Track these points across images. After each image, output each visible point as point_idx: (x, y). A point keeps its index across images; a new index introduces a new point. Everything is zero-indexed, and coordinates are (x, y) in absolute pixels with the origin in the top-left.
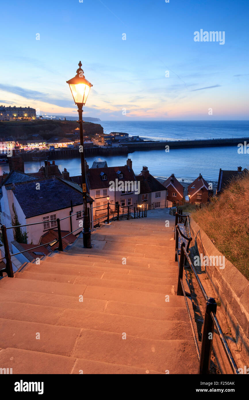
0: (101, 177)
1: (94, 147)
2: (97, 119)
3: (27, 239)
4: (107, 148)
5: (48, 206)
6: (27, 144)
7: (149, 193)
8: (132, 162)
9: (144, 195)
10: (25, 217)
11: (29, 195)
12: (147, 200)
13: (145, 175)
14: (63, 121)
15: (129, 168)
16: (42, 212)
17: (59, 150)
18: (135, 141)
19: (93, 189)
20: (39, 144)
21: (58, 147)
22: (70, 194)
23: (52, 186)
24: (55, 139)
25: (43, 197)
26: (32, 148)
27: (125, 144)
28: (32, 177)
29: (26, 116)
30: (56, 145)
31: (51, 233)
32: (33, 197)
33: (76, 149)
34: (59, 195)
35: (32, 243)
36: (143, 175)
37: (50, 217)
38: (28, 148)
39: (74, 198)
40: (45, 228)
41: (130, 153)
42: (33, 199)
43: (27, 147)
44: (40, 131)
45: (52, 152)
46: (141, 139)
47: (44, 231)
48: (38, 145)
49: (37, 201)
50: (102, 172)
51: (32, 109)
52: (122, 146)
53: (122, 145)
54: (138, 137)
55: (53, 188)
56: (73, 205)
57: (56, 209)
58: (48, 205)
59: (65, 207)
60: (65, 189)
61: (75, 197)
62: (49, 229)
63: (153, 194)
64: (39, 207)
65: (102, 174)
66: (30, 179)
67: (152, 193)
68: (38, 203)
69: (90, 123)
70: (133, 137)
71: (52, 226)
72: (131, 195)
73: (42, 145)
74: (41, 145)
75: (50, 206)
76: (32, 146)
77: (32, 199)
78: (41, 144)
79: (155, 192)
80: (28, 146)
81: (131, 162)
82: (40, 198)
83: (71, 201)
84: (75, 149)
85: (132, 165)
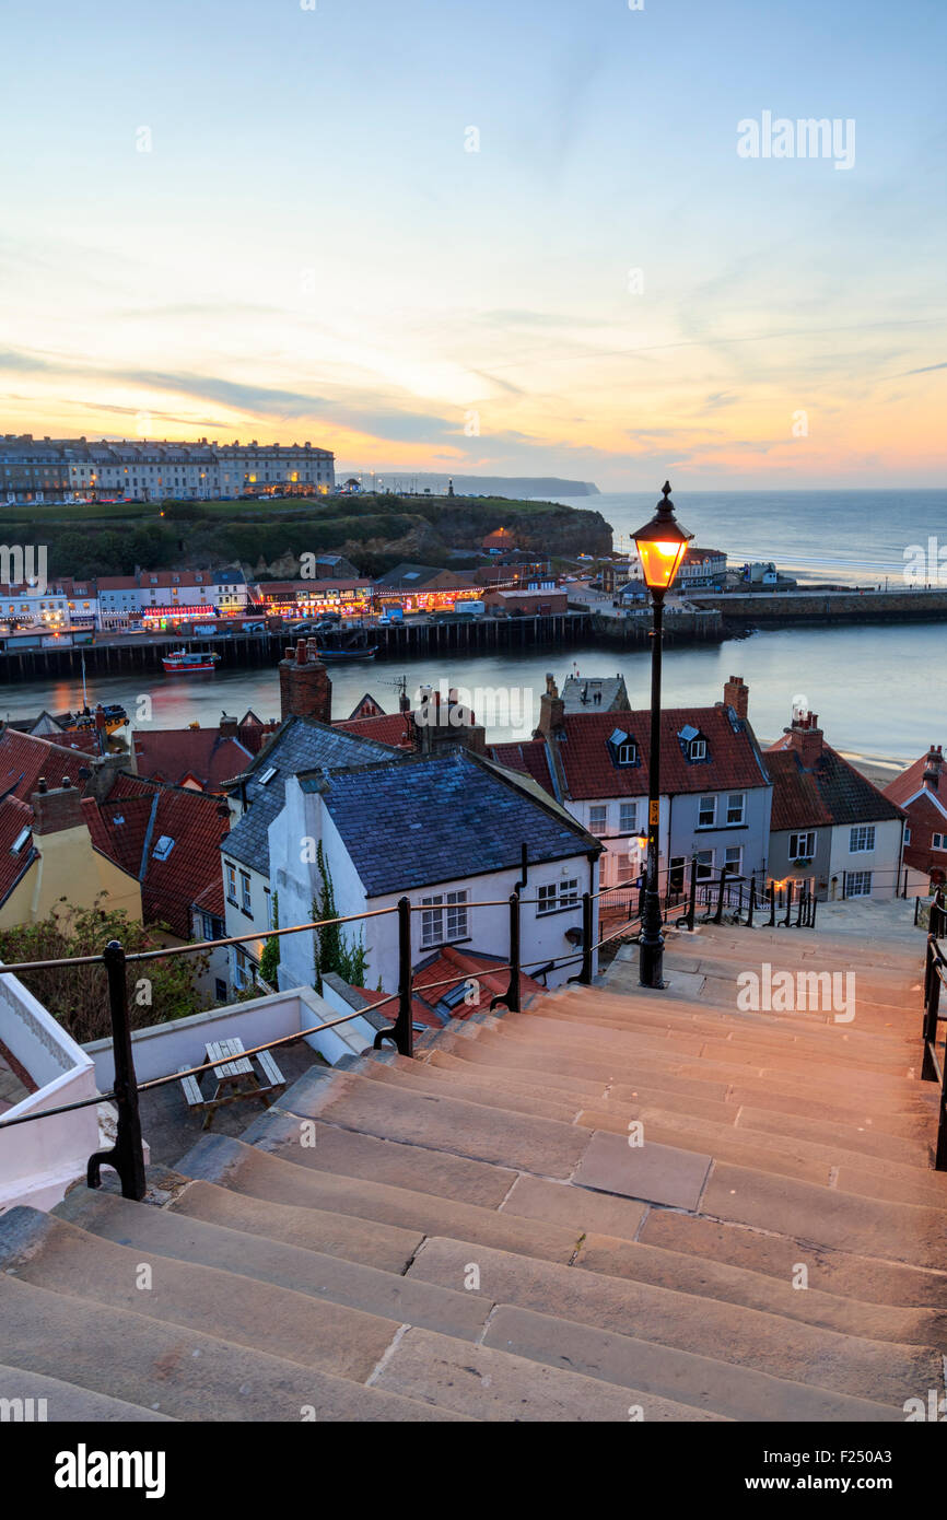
0: (614, 752)
1: (570, 613)
2: (582, 483)
3: (365, 974)
4: (629, 618)
5: (439, 857)
6: (292, 597)
7: (821, 829)
8: (747, 692)
9: (800, 835)
10: (366, 894)
11: (377, 816)
12: (809, 861)
13: (804, 747)
14: (443, 499)
15: (733, 715)
16: (420, 879)
17: (423, 623)
18: (758, 586)
19: (578, 799)
20: (342, 595)
21: (416, 611)
22: (515, 820)
23: (453, 784)
24: (406, 576)
25: (422, 822)
26: (313, 613)
27: (706, 601)
28: (367, 746)
29: (294, 479)
30: (409, 601)
31: (446, 957)
32: (390, 822)
33: (494, 619)
34: (479, 820)
35: (379, 988)
36: (794, 747)
37: (445, 899)
38: (298, 612)
39: (531, 836)
40: (425, 941)
41: (728, 637)
42: (391, 830)
43: (296, 606)
44: (349, 542)
45: (392, 632)
46: (785, 576)
47: (422, 950)
48: (338, 602)
49: (404, 838)
50: (617, 731)
51: (318, 451)
52: (694, 608)
53: (696, 603)
54: (770, 569)
55: (457, 792)
56: (530, 859)
57: (469, 872)
58: (441, 854)
59: (500, 865)
60: (499, 798)
61: (535, 829)
62: (439, 943)
63: (841, 835)
64: (410, 861)
65: (619, 737)
66: (359, 751)
67: (834, 829)
68: (407, 844)
69: (557, 505)
70: (746, 570)
71: (450, 933)
72: (741, 831)
73: (352, 602)
74: (348, 601)
75: (446, 859)
76: (313, 603)
77: (386, 831)
78: (349, 595)
79: (850, 827)
80: (300, 604)
81: (744, 691)
82: (413, 827)
83: (524, 846)
84: (486, 619)
85: (746, 702)
